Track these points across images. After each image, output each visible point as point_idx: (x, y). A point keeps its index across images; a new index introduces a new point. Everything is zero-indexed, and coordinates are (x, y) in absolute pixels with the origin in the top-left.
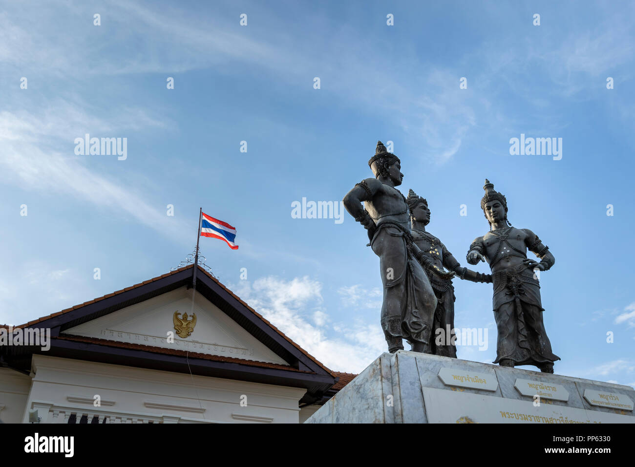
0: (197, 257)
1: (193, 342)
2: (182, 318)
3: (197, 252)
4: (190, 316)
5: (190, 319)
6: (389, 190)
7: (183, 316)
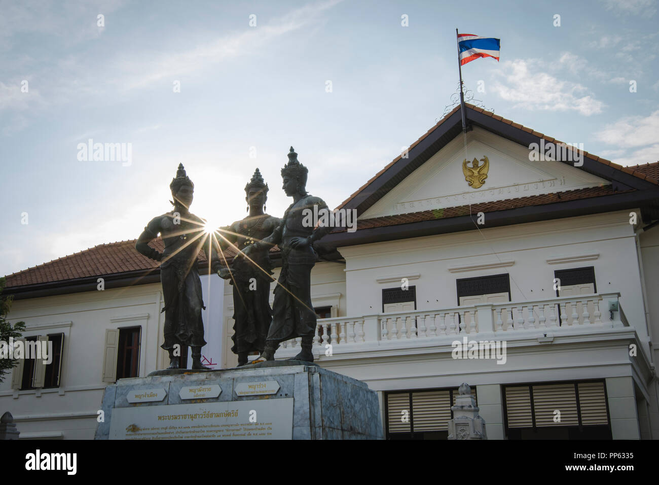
0: (462, 94)
3: (461, 88)
4: (481, 160)
7: (473, 162)
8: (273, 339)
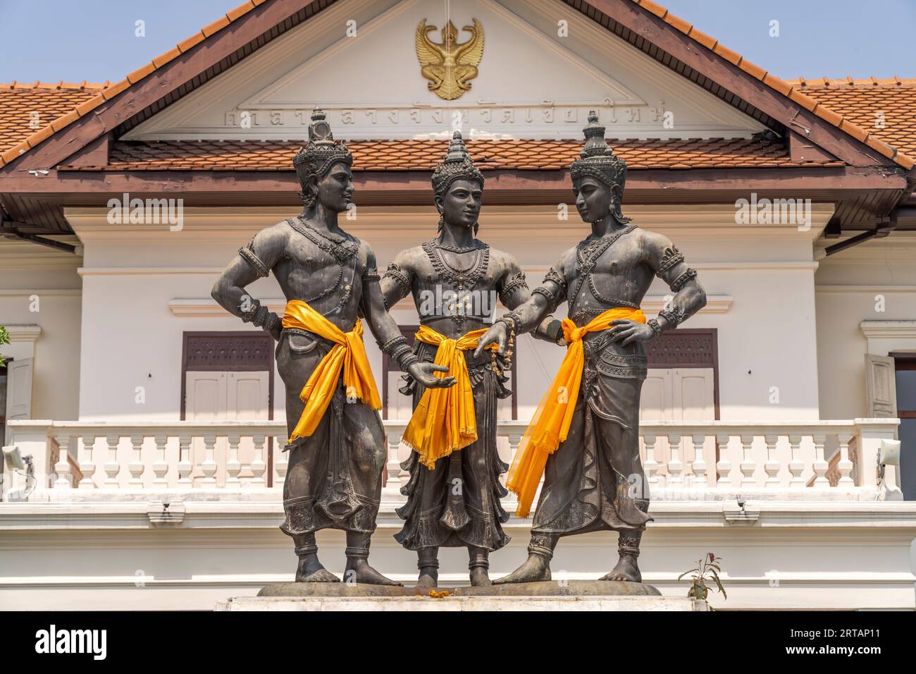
1: (482, 107)
2: (441, 42)
4: (464, 29)
5: (464, 38)
6: (300, 252)
8: (550, 530)
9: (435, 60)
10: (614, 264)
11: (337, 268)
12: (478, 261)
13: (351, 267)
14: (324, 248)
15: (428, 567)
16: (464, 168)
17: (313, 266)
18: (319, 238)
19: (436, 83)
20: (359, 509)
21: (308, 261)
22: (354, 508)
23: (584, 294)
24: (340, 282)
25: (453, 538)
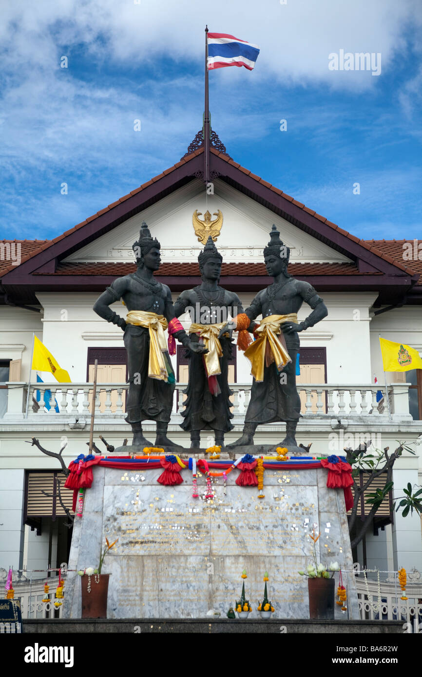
1: (222, 248)
2: (204, 220)
4: (214, 214)
5: (214, 218)
7: (205, 215)
8: (254, 421)
9: (201, 228)
10: (284, 296)
11: (152, 297)
12: (219, 296)
13: (160, 296)
14: (147, 287)
15: (196, 440)
16: (213, 252)
17: (141, 295)
18: (144, 282)
19: (201, 238)
20: (162, 411)
21: (140, 293)
22: (160, 410)
23: (270, 310)
24: (154, 303)
25: (208, 426)
